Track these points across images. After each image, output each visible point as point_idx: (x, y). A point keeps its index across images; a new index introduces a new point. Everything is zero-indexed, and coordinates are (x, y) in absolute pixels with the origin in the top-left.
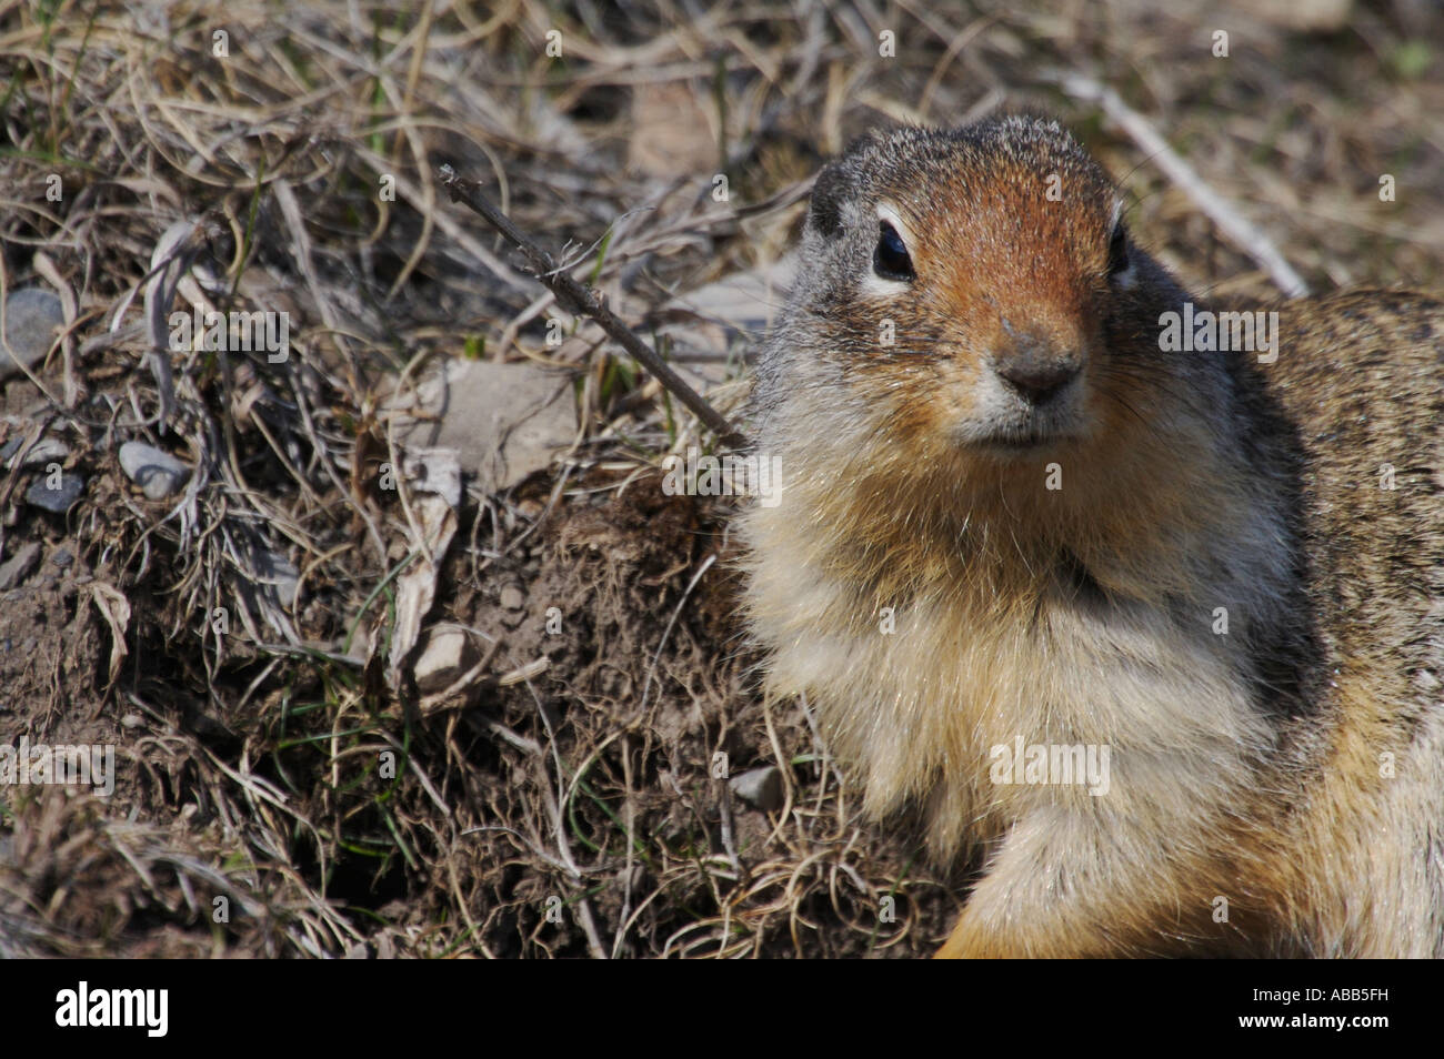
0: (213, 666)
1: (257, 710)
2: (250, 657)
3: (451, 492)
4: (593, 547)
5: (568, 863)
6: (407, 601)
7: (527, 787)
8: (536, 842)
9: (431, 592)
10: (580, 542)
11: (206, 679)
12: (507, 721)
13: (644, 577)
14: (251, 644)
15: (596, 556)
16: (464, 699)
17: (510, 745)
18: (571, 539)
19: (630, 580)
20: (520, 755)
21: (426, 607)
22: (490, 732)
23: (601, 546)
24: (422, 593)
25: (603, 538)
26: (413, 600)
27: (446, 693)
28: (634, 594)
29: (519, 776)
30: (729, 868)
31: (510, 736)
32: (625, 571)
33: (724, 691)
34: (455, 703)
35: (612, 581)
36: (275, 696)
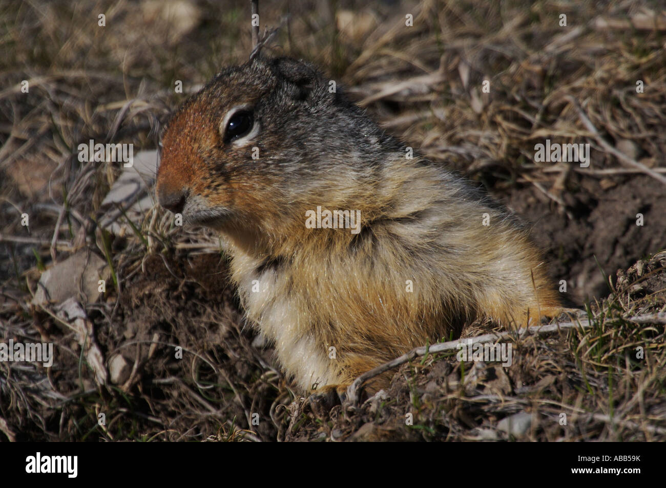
0: (42, 426)
1: (67, 432)
2: (52, 414)
3: (81, 313)
4: (147, 292)
5: (213, 412)
6: (93, 362)
7: (180, 395)
8: (198, 412)
9: (99, 353)
10: (141, 294)
11: (42, 431)
12: (157, 377)
13: (172, 293)
14: (49, 409)
15: (150, 296)
16: (139, 376)
17: (165, 385)
18: (136, 294)
19: (168, 297)
20: (170, 385)
21: (101, 359)
22: (155, 384)
23: (150, 290)
24: (96, 355)
25: (148, 288)
26: (94, 360)
27: (131, 378)
28: (171, 302)
29: (175, 394)
30: (274, 375)
31: (163, 381)
32: (164, 295)
33: (227, 316)
34: (136, 380)
35: (161, 301)
36: (70, 422)
